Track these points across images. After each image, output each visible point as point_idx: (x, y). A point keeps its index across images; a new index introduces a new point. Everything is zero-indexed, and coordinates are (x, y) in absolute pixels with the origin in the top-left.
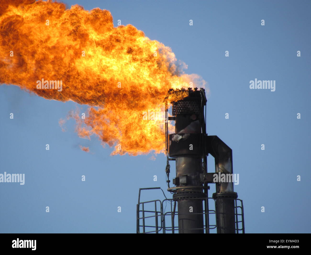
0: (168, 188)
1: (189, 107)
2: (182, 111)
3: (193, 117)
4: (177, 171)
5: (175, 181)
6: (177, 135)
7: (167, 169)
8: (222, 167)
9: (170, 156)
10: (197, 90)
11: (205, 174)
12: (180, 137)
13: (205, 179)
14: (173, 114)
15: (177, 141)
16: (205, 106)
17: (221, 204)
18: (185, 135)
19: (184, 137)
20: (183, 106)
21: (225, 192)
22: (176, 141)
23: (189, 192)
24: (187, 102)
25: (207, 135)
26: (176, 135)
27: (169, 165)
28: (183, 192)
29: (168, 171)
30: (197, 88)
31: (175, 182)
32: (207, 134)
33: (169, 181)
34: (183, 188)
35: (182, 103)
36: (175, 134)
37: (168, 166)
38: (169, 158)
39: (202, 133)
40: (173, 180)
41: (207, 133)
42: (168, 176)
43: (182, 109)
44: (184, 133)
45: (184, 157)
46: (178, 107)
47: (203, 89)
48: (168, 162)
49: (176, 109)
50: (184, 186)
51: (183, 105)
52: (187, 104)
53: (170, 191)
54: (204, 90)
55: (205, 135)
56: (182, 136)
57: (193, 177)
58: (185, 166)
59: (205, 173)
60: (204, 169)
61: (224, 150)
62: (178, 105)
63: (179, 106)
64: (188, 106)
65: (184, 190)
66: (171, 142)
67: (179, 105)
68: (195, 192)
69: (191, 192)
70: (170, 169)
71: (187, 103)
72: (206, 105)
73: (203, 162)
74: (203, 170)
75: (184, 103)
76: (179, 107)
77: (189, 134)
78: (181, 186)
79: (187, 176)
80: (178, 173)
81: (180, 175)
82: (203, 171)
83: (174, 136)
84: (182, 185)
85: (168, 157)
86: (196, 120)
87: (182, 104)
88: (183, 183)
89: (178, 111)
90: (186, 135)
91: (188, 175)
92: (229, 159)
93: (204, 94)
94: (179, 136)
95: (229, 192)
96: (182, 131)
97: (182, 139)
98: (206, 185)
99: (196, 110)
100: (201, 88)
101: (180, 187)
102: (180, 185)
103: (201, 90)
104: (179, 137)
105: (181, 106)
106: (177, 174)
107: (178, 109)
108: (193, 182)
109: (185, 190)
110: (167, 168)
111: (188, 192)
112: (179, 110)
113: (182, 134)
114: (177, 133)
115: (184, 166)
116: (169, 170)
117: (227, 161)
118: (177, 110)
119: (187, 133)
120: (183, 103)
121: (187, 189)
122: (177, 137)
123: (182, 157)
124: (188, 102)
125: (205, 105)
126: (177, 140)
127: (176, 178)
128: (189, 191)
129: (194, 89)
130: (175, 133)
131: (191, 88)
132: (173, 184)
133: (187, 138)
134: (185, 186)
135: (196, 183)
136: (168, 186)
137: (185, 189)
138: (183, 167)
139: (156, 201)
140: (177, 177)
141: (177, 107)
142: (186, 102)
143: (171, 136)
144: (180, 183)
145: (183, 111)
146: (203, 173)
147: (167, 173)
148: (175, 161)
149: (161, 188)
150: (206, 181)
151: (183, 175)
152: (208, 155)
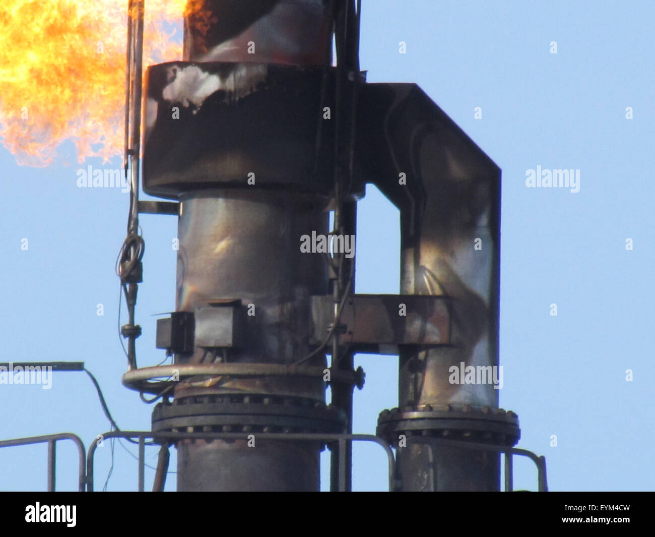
0: (129, 368)
4: (183, 274)
5: (169, 327)
6: (193, 71)
7: (128, 264)
8: (442, 263)
9: (149, 190)
11: (339, 303)
12: (211, 84)
13: (340, 328)
15: (192, 106)
17: (426, 476)
18: (238, 74)
19: (230, 84)
21: (451, 408)
22: (187, 104)
23: (247, 400)
25: (365, 79)
26: (189, 68)
27: (141, 240)
28: (212, 398)
29: (132, 275)
31: (168, 338)
32: (365, 73)
33: (132, 332)
34: (214, 376)
36: (182, 65)
37: (134, 242)
38: (144, 197)
39: (335, 64)
40: (161, 323)
41: (362, 69)
42: (132, 298)
44: (232, 60)
45: (226, 196)
48: (133, 223)
50: (218, 359)
53: (139, 385)
55: (351, 77)
56: (223, 77)
58: (230, 250)
59: (341, 293)
60: (336, 270)
61: (457, 170)
65: (220, 382)
66: (154, 106)
68: (277, 400)
69: (257, 398)
73: (336, 232)
74: (332, 274)
78: (201, 362)
79: (236, 305)
80: (188, 289)
81: (200, 297)
82: (331, 281)
83: (174, 78)
84: (209, 354)
85: (133, 195)
88: (212, 344)
90: (243, 72)
92: (484, 221)
94: (203, 75)
95: (469, 406)
96: (222, 50)
97: (219, 95)
98: (344, 362)
101: (195, 365)
102: (198, 354)
104: (203, 82)
106: (180, 291)
108: (273, 343)
109: (226, 385)
110: (126, 256)
111: (237, 398)
113: (221, 69)
114: (191, 57)
115: (222, 246)
116: (137, 266)
117: (469, 230)
119: (248, 64)
121: (233, 377)
122: (194, 85)
123: (217, 196)
126: (194, 101)
127: (176, 316)
128: (249, 390)
130: (181, 59)
132: (159, 345)
133: (248, 93)
134: (222, 361)
135: (289, 351)
136: (126, 359)
137: (225, 377)
138: (219, 253)
139: (53, 440)
140: (181, 310)
143: (160, 75)
144: (196, 343)
146: (331, 291)
147: (123, 283)
148: (176, 217)
149: (86, 366)
150: (344, 338)
151: (217, 299)
152: (362, 194)
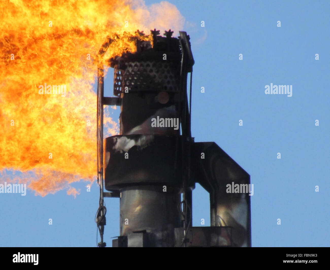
1: (154, 73)
2: (135, 83)
3: (162, 99)
4: (122, 221)
5: (117, 243)
6: (124, 139)
7: (100, 217)
8: (227, 214)
9: (107, 188)
10: (172, 37)
11: (186, 230)
12: (131, 143)
13: (186, 240)
14: (116, 92)
15: (124, 152)
16: (189, 74)
18: (142, 139)
19: (139, 143)
20: (138, 73)
22: (121, 152)
24: (148, 63)
25: (194, 141)
26: (122, 137)
27: (105, 208)
29: (102, 222)
30: (173, 32)
32: (194, 138)
33: (103, 245)
35: (136, 65)
36: (119, 136)
37: (102, 209)
38: (105, 191)
39: (181, 134)
40: (114, 241)
41: (192, 136)
42: (102, 231)
43: (135, 78)
44: (139, 134)
45: (139, 189)
46: (128, 74)
47: (184, 33)
48: (102, 202)
49: (123, 78)
51: (139, 71)
52: (149, 69)
54: (188, 37)
55: (188, 140)
56: (136, 140)
57: (159, 235)
58: (141, 210)
59: (187, 226)
60: (184, 216)
62: (126, 70)
63: (128, 71)
64: (151, 71)
66: (109, 154)
67: (130, 70)
70: (106, 216)
71: (148, 65)
72: (191, 71)
73: (184, 202)
74: (183, 219)
75: (141, 65)
76: (130, 74)
77: (151, 137)
79: (144, 232)
80: (125, 227)
81: (129, 230)
82: (183, 221)
83: (117, 142)
85: (101, 190)
86: (168, 105)
87: (136, 68)
89: (128, 84)
90: (144, 138)
91: (148, 231)
92: (243, 196)
93: (187, 45)
94: (128, 140)
96: (135, 130)
97: (134, 147)
99: (168, 82)
100: (181, 32)
103: (182, 35)
104: (128, 143)
105: (133, 73)
106: (121, 228)
107: (128, 79)
110: (99, 215)
112: (131, 81)
113: (135, 137)
114: (123, 133)
115: (138, 209)
116: (104, 218)
117: (237, 200)
118: (125, 82)
119: (146, 135)
120: (138, 64)
122: (125, 144)
123: (135, 189)
124: (151, 64)
125: (189, 72)
126: (125, 150)
127: (120, 238)
129: (164, 34)
130: (119, 134)
131: (159, 31)
133: (146, 146)
138: (136, 212)
140: (122, 235)
141: (124, 74)
142: (145, 64)
143: (111, 141)
145: (138, 83)
146: (182, 226)
147: (98, 226)
148: (119, 198)
150: (188, 244)
151: (136, 230)
152: (194, 187)
